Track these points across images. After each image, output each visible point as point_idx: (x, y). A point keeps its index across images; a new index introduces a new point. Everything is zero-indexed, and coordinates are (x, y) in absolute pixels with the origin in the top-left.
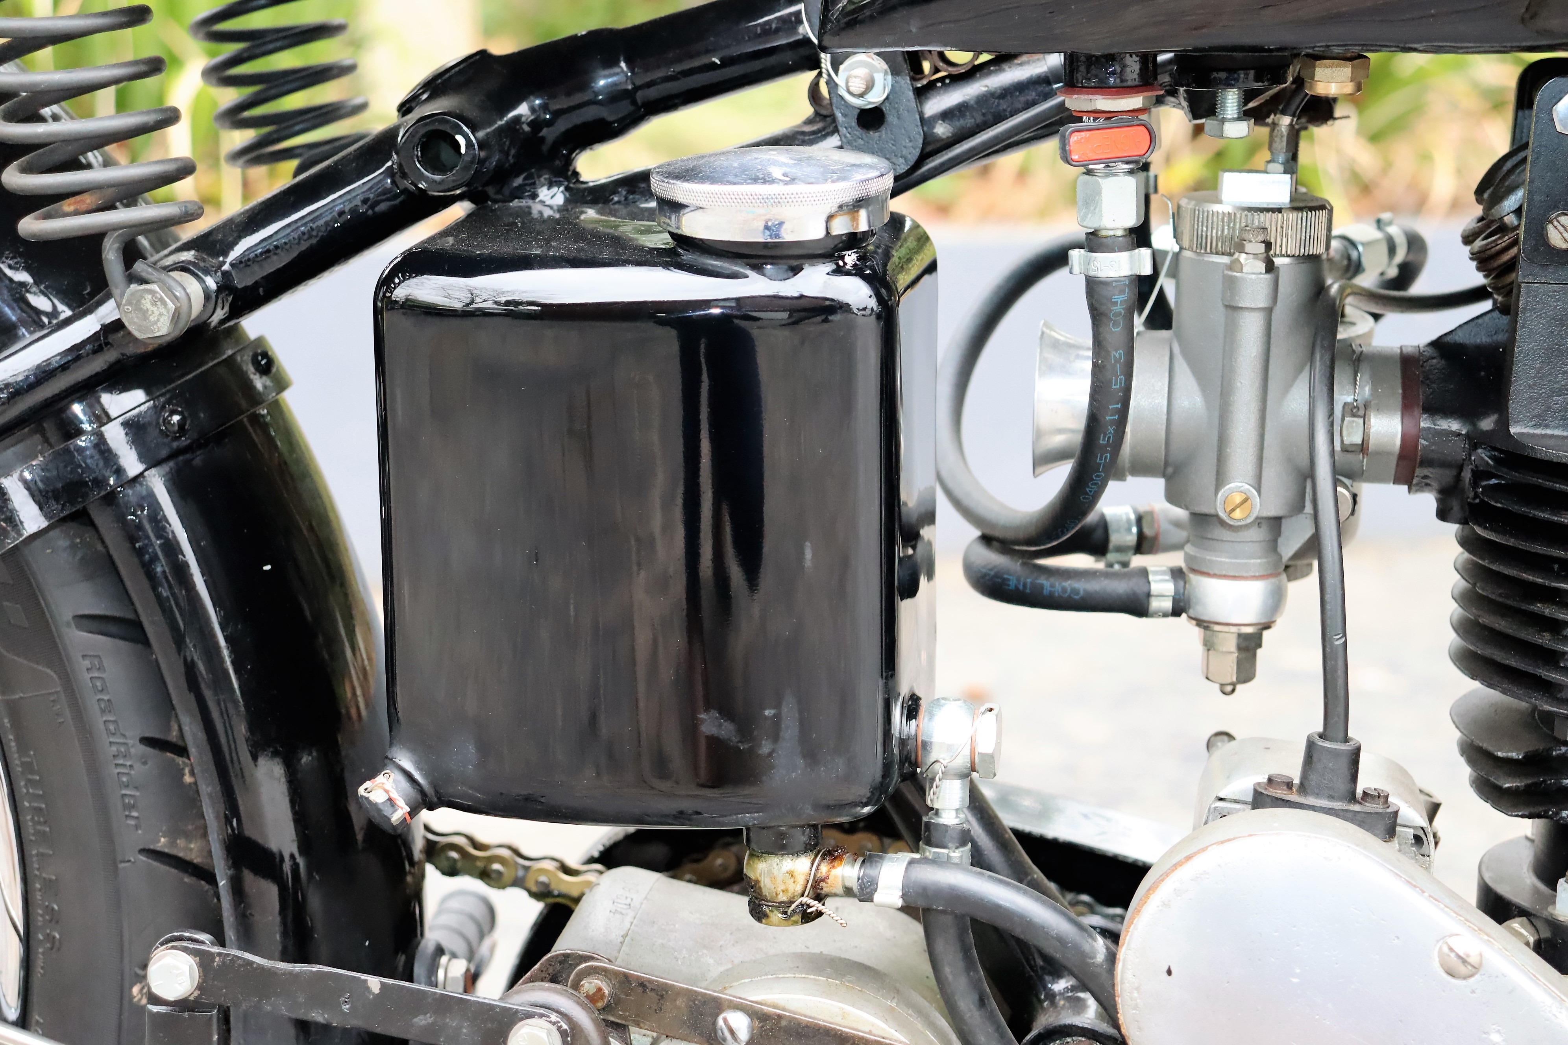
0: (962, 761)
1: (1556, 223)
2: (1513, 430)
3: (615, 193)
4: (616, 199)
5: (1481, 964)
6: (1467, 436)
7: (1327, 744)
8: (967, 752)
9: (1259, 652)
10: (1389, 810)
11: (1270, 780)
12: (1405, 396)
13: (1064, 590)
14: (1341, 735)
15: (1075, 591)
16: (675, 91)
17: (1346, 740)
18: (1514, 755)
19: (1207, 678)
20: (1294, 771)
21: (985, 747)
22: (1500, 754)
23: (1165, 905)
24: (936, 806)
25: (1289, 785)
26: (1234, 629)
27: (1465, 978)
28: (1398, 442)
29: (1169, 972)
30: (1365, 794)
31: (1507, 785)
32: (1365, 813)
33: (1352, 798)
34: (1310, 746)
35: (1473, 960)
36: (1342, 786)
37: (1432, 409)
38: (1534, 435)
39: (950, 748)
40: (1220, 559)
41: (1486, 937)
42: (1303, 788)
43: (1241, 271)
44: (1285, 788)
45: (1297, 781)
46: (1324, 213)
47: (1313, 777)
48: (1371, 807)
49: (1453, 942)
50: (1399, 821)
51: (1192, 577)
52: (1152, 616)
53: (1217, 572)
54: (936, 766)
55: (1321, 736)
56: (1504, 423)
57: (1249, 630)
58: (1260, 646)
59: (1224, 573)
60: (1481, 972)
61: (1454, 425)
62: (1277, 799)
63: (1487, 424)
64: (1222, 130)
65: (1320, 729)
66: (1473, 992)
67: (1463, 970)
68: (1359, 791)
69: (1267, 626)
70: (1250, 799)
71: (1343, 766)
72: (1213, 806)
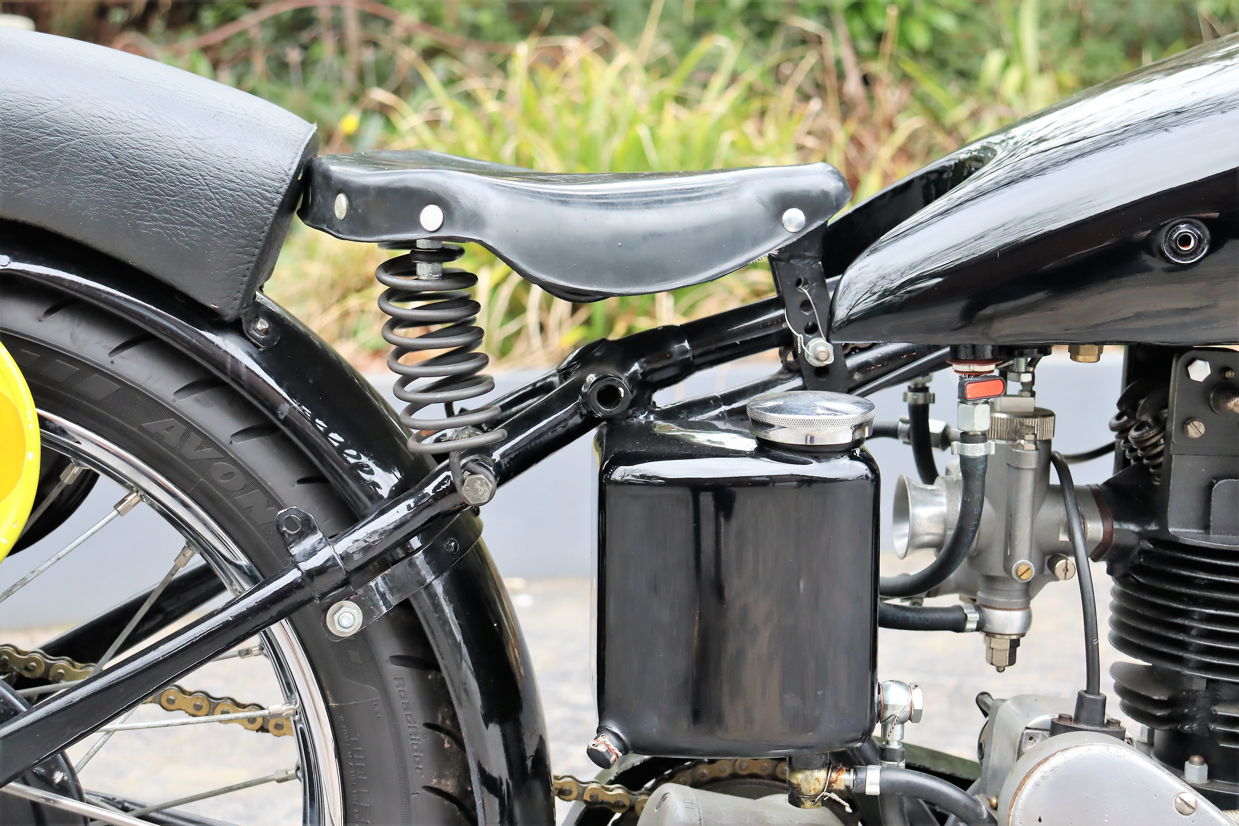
0: (905, 714)
1: (1192, 425)
2: (1170, 530)
3: (681, 413)
4: (682, 417)
5: (1196, 807)
6: (1139, 534)
7: (1088, 696)
8: (908, 709)
9: (1018, 649)
10: (1121, 730)
11: (1060, 717)
12: (1101, 512)
13: (920, 619)
14: (1097, 692)
15: (927, 620)
17: (1099, 694)
19: (992, 664)
20: (1072, 712)
22: (1156, 698)
23: (1037, 784)
24: (889, 739)
25: (1071, 719)
26: (1007, 637)
27: (1188, 815)
28: (1101, 536)
29: (1040, 820)
30: (1110, 721)
31: (1158, 714)
32: (1108, 730)
33: (1104, 724)
34: (1080, 698)
35: (1193, 805)
36: (1098, 717)
37: (1120, 519)
38: (1181, 532)
40: (999, 599)
42: (1077, 720)
43: (1023, 449)
44: (1068, 721)
45: (1074, 716)
46: (1053, 418)
47: (1084, 715)
48: (1112, 728)
49: (1183, 796)
50: (1125, 735)
51: (986, 610)
52: (966, 632)
53: (1001, 607)
54: (893, 717)
55: (1086, 692)
56: (1164, 527)
57: (1014, 637)
58: (1019, 645)
59: (1005, 607)
60: (1197, 811)
61: (1133, 527)
62: (1067, 727)
63: (1153, 527)
64: (1020, 379)
65: (1085, 689)
66: (1193, 822)
67: (1188, 810)
68: (1106, 720)
69: (1023, 635)
70: (1048, 726)
71: (1097, 707)
72: (1025, 732)
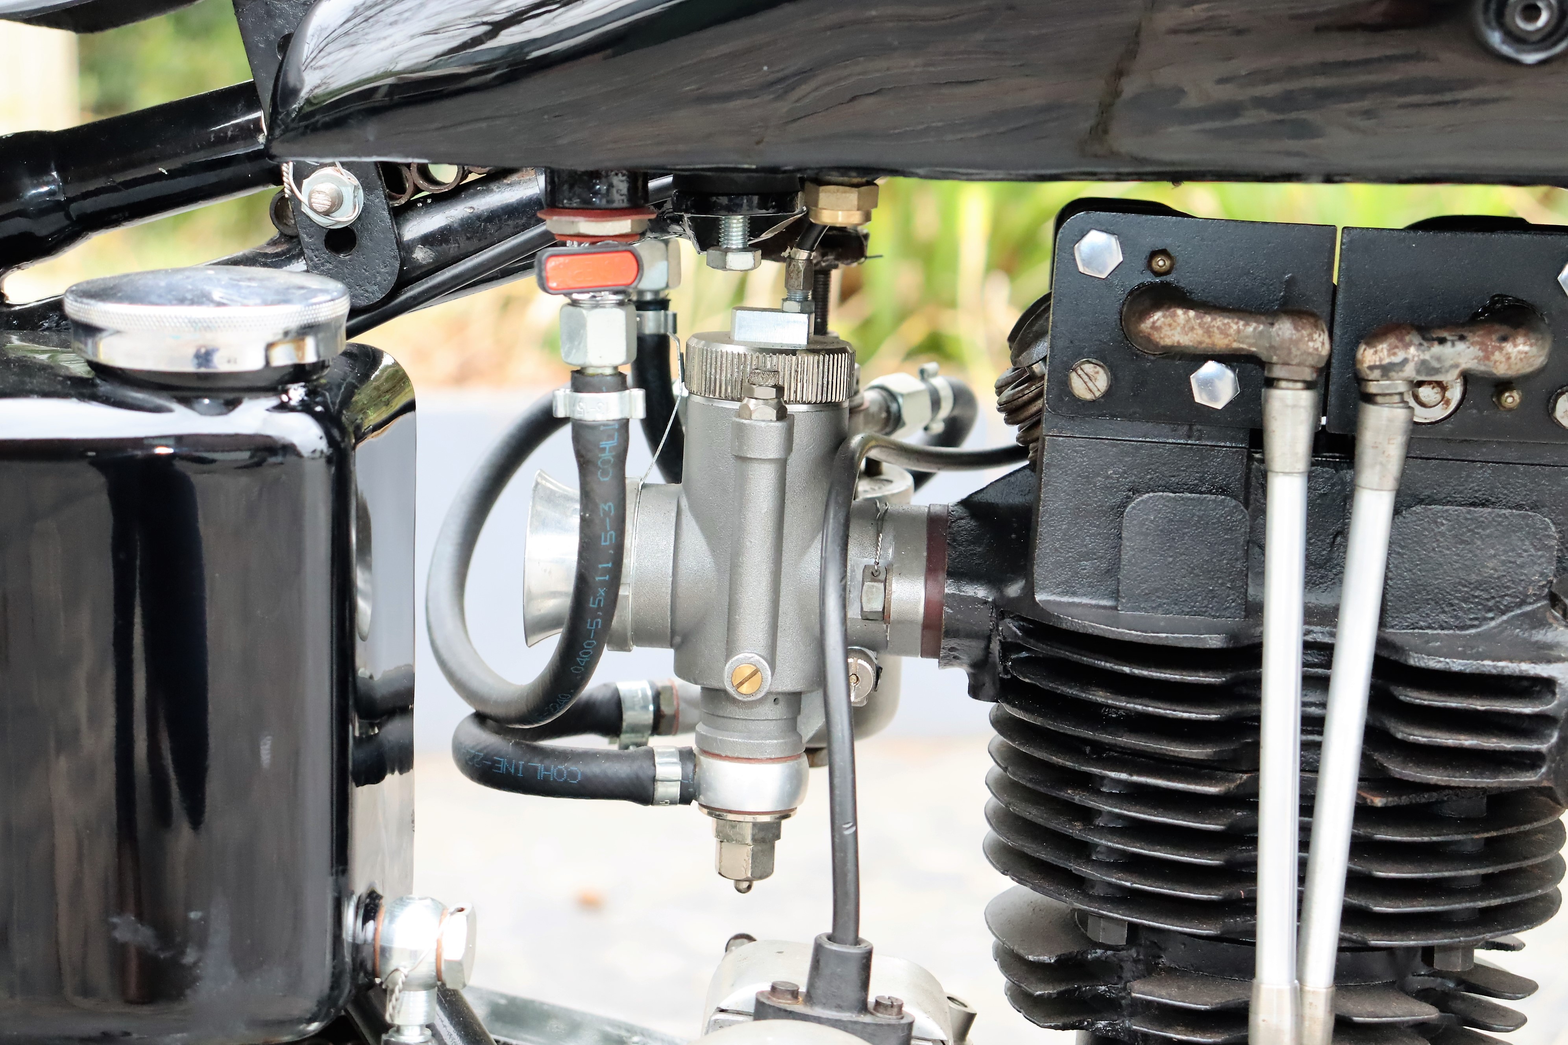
0: (425, 969)
1: (1080, 372)
2: (1038, 597)
3: (45, 318)
4: (46, 325)
6: (995, 604)
7: (835, 947)
8: (432, 959)
9: (777, 843)
10: (904, 1021)
11: (774, 988)
12: (929, 559)
13: (560, 773)
14: (851, 937)
15: (573, 775)
16: (113, 204)
17: (857, 942)
18: (1045, 958)
19: (720, 874)
20: (800, 980)
21: (453, 952)
22: (1031, 958)
24: (397, 1022)
25: (795, 994)
26: (749, 818)
28: (921, 609)
30: (878, 1003)
31: (1038, 993)
32: (876, 1025)
33: (863, 1007)
34: (818, 949)
36: (851, 993)
37: (957, 574)
38: (1060, 604)
39: (414, 954)
40: (733, 739)
42: (810, 998)
43: (750, 418)
44: (789, 997)
45: (803, 989)
47: (820, 984)
48: (883, 1018)
50: (915, 1033)
51: (704, 760)
52: (658, 804)
53: (729, 754)
54: (397, 974)
55: (830, 938)
56: (1029, 591)
57: (766, 819)
58: (778, 837)
59: (736, 755)
61: (980, 592)
62: (780, 1009)
63: (1014, 590)
64: (725, 262)
65: (829, 930)
68: (871, 999)
69: (786, 815)
70: (752, 1009)
71: (853, 972)
72: (714, 1018)
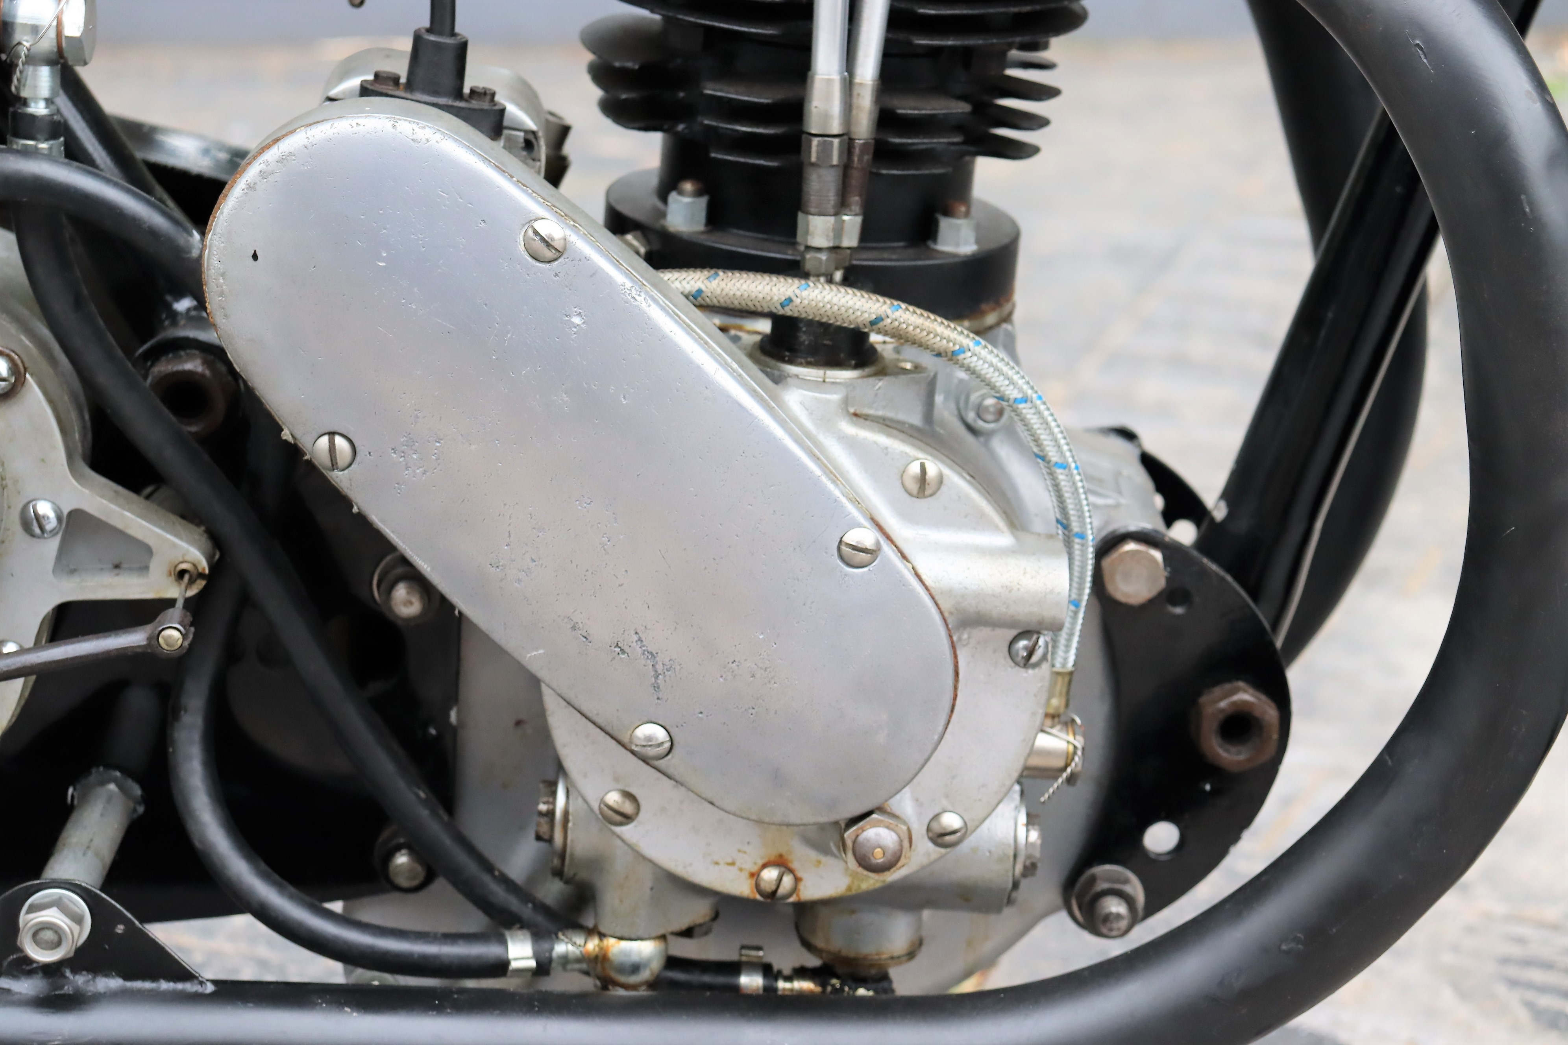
0: (47, 44)
5: (565, 249)
7: (432, 38)
8: (52, 34)
10: (496, 108)
11: (377, 76)
14: (447, 29)
17: (453, 34)
18: (629, 64)
20: (401, 69)
21: (73, 29)
22: (617, 64)
23: (251, 187)
24: (24, 94)
25: (396, 80)
27: (549, 262)
29: (255, 257)
30: (473, 92)
31: (625, 97)
32: (470, 109)
33: (458, 94)
34: (418, 39)
35: (558, 244)
36: (448, 80)
39: (35, 29)
41: (572, 223)
42: (409, 85)
44: (391, 83)
45: (403, 79)
47: (420, 73)
48: (475, 104)
49: (539, 226)
50: (506, 123)
54: (20, 47)
55: (429, 31)
60: (565, 256)
62: (382, 94)
65: (426, 23)
66: (556, 275)
67: (549, 254)
68: (466, 90)
70: (357, 92)
71: (449, 60)
